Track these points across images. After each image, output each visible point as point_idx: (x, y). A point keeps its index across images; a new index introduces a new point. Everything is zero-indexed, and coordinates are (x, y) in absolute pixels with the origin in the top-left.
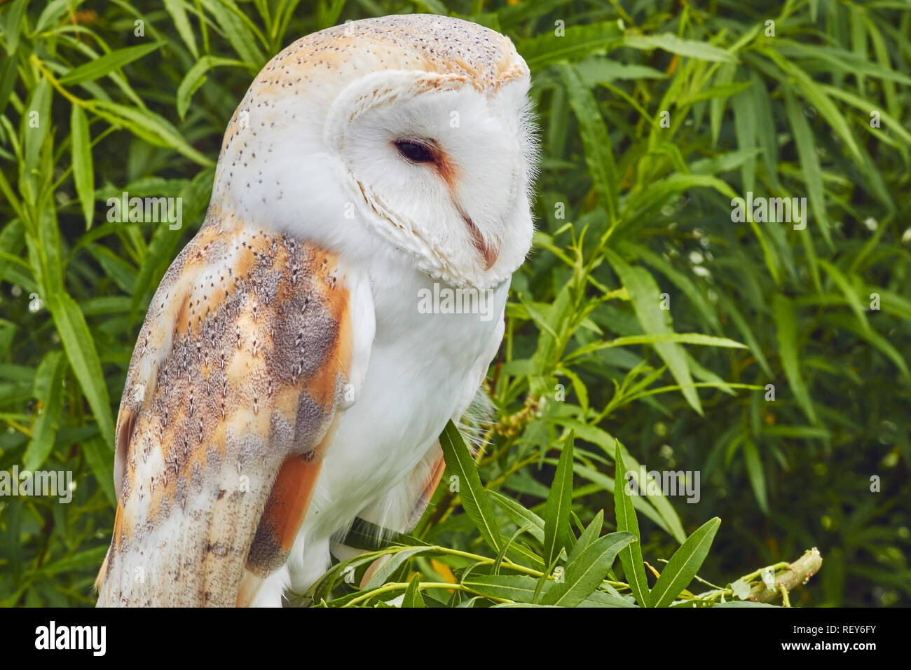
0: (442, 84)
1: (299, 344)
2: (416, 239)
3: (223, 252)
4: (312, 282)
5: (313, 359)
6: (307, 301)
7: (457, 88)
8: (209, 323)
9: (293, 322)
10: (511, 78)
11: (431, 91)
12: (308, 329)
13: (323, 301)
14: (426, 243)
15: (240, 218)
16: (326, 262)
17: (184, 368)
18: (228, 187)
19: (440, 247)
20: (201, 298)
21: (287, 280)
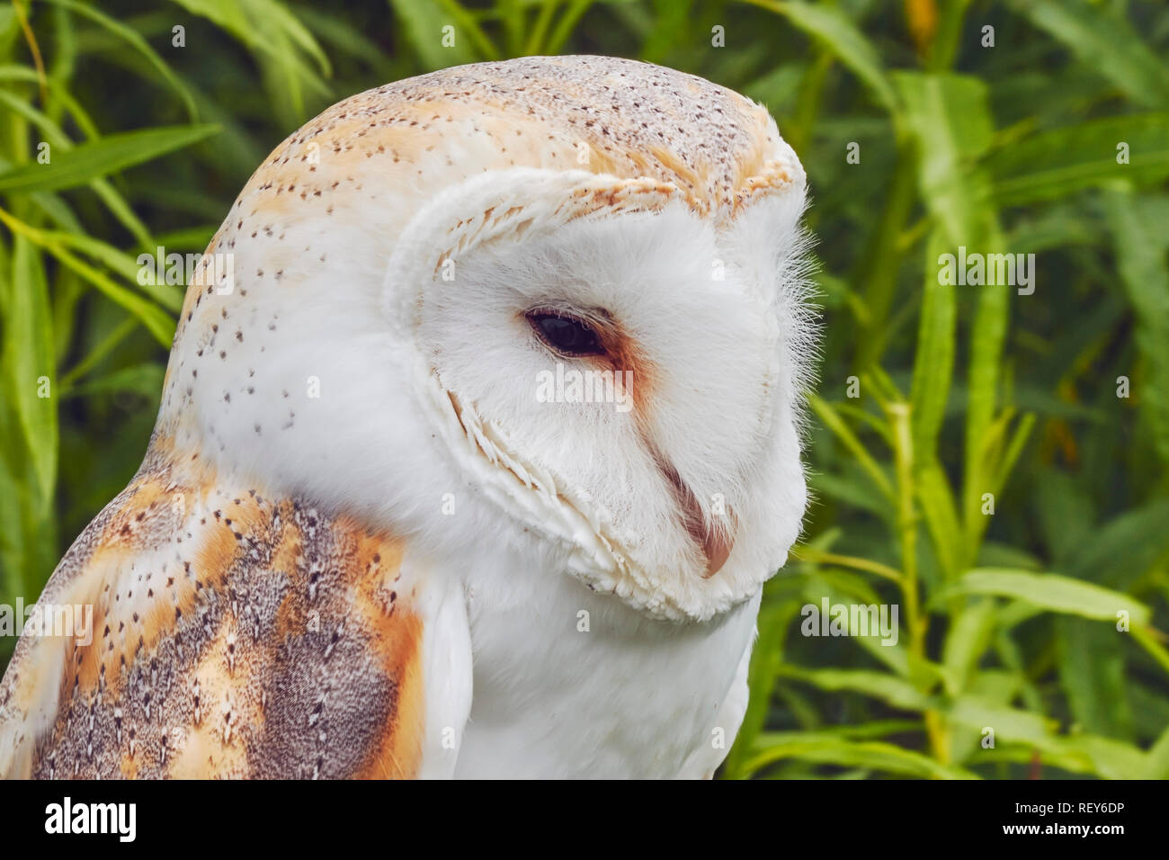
0: (624, 198)
1: (315, 724)
2: (565, 511)
3: (175, 527)
4: (348, 599)
5: (343, 756)
6: (335, 638)
7: (655, 207)
8: (140, 671)
9: (307, 678)
10: (766, 190)
11: (601, 212)
12: (335, 694)
13: (368, 639)
14: (586, 520)
15: (210, 462)
16: (377, 559)
17: (87, 756)
18: (188, 398)
19: (612, 528)
20: (126, 617)
21: (297, 592)
